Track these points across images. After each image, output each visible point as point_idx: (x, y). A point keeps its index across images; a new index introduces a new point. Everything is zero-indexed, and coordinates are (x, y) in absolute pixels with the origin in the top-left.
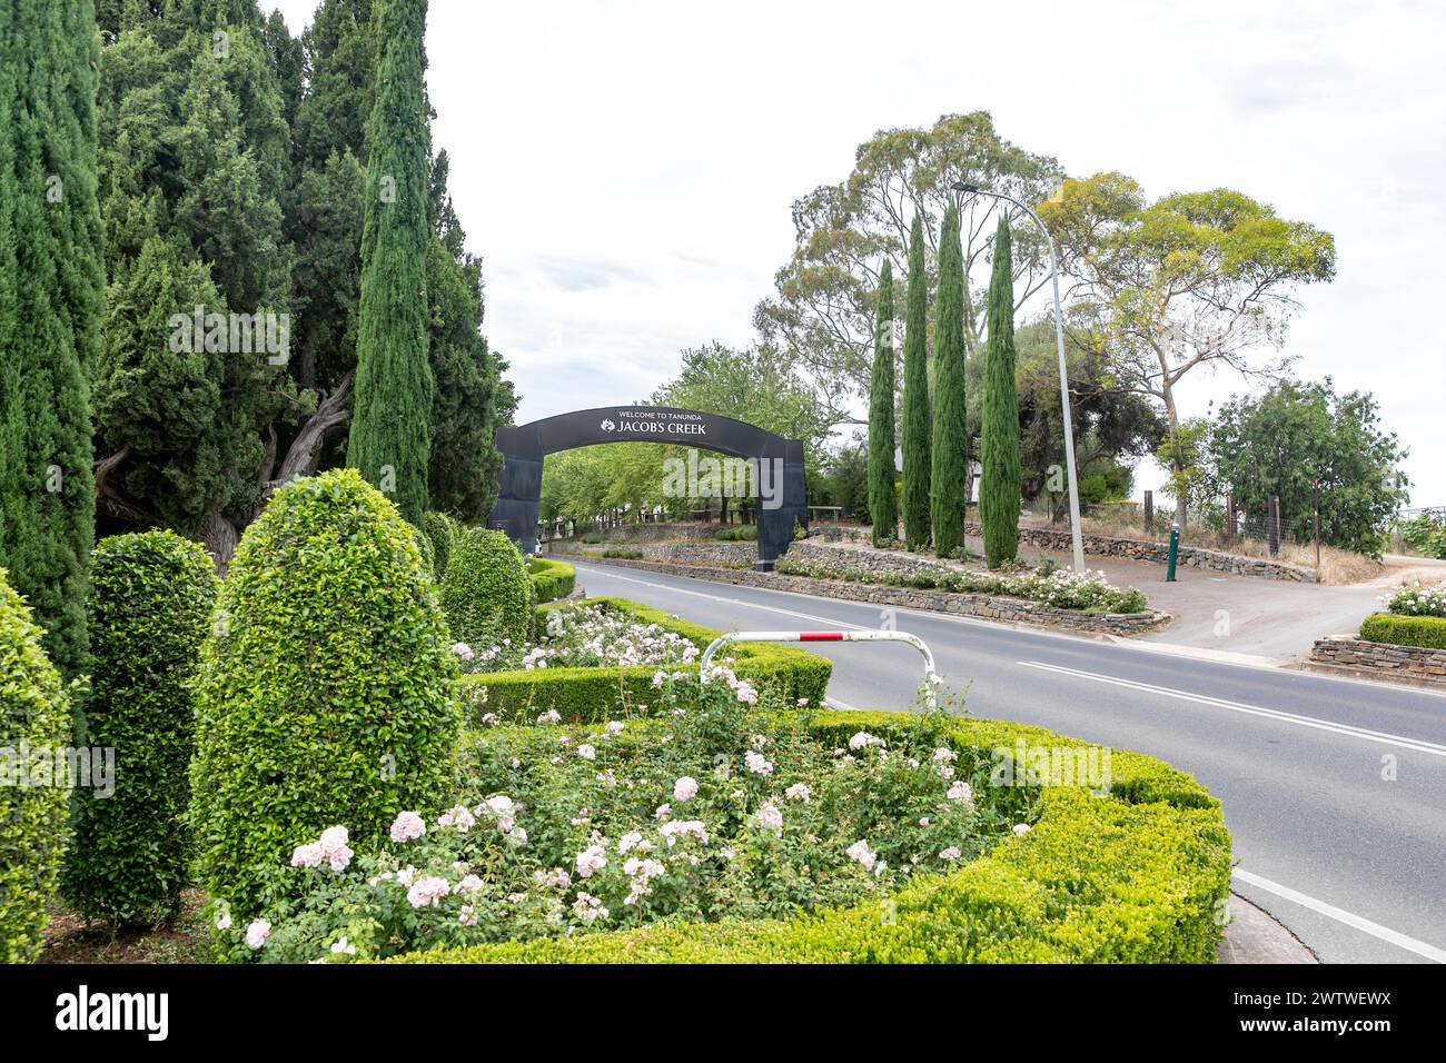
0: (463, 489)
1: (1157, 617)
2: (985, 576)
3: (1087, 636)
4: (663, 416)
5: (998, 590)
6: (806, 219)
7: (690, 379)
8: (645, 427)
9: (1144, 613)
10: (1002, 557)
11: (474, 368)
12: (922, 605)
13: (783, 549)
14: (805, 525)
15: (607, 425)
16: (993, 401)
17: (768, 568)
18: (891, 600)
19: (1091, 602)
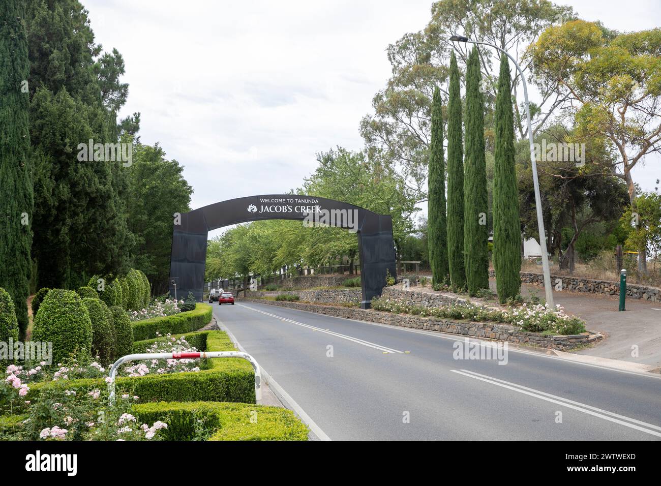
0: (103, 260)
1: (592, 337)
2: (495, 308)
3: (541, 351)
4: (291, 201)
5: (499, 319)
6: (398, 57)
7: (323, 173)
8: (278, 209)
9: (582, 334)
10: (507, 296)
11: (96, 179)
12: (454, 331)
13: (379, 292)
14: (394, 275)
15: (253, 208)
16: (499, 186)
17: (368, 306)
18: (436, 327)
19: (548, 328)
